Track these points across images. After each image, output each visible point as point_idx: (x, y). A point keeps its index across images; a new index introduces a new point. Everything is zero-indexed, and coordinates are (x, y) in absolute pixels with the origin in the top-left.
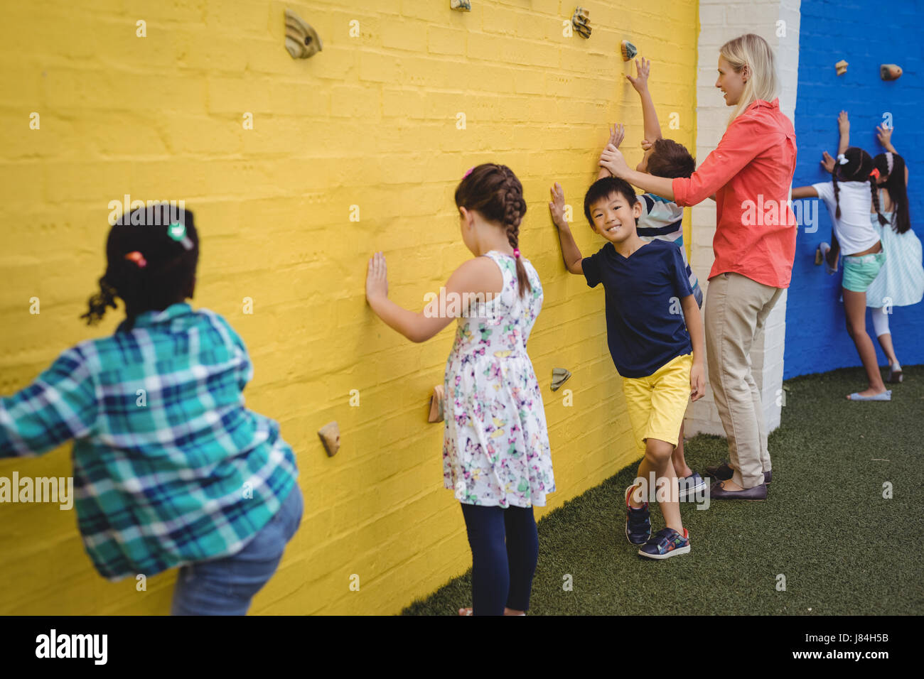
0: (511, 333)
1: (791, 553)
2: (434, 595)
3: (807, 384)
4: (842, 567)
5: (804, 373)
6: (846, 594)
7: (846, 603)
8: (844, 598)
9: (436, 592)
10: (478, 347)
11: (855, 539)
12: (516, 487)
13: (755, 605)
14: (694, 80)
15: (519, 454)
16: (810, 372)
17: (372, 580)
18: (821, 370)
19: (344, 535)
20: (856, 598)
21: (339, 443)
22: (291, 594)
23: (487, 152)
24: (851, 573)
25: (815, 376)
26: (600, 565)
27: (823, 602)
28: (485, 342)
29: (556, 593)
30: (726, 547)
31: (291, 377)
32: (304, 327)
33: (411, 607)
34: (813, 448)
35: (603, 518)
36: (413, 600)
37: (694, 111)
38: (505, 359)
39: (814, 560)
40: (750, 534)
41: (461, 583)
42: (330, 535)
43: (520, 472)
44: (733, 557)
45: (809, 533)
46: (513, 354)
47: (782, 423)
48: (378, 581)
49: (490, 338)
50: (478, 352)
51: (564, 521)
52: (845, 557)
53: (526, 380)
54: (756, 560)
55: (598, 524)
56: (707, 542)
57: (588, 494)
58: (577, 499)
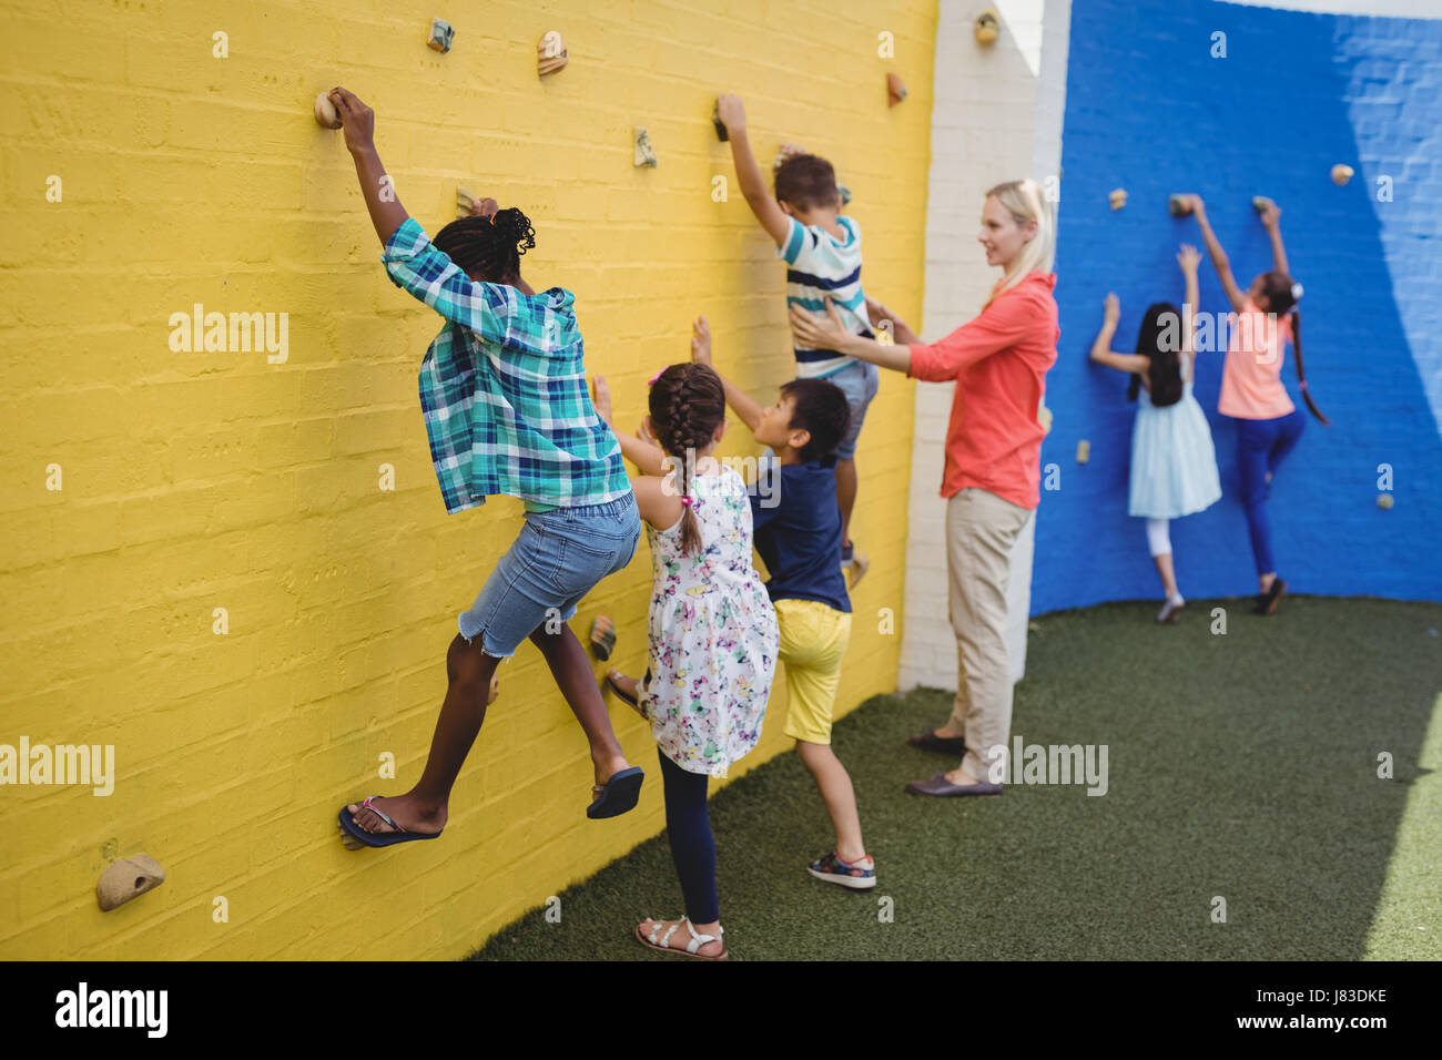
0: (703, 564)
1: (1026, 834)
2: (594, 877)
3: (1061, 622)
4: (1086, 852)
5: (1059, 607)
6: (1087, 882)
7: (1087, 892)
8: (1085, 887)
9: (595, 873)
10: (668, 585)
11: (1105, 819)
12: (703, 752)
13: (979, 894)
14: (923, 224)
15: (705, 711)
16: (1067, 606)
17: (525, 855)
18: (1082, 603)
19: (497, 798)
20: (1100, 887)
21: (498, 690)
22: (439, 865)
23: (670, 335)
24: (1097, 858)
25: (1073, 612)
26: (793, 846)
27: (1060, 890)
28: (674, 579)
29: (741, 878)
30: (947, 827)
31: (449, 611)
32: (463, 552)
33: (567, 891)
34: (1063, 706)
35: (795, 790)
36: (569, 883)
37: (921, 264)
38: (700, 596)
39: (1054, 844)
40: (977, 812)
41: (623, 864)
42: (483, 799)
43: (707, 733)
44: (957, 839)
45: (1050, 812)
46: (709, 588)
47: (1027, 672)
48: (532, 857)
49: (678, 573)
50: (667, 591)
51: (747, 793)
52: (1091, 841)
53: (724, 618)
54: (983, 841)
55: (790, 798)
56: (925, 821)
57: (776, 761)
58: (763, 767)
